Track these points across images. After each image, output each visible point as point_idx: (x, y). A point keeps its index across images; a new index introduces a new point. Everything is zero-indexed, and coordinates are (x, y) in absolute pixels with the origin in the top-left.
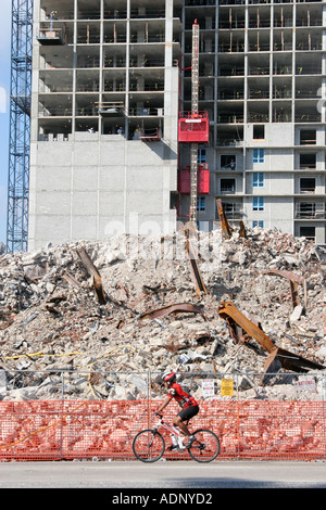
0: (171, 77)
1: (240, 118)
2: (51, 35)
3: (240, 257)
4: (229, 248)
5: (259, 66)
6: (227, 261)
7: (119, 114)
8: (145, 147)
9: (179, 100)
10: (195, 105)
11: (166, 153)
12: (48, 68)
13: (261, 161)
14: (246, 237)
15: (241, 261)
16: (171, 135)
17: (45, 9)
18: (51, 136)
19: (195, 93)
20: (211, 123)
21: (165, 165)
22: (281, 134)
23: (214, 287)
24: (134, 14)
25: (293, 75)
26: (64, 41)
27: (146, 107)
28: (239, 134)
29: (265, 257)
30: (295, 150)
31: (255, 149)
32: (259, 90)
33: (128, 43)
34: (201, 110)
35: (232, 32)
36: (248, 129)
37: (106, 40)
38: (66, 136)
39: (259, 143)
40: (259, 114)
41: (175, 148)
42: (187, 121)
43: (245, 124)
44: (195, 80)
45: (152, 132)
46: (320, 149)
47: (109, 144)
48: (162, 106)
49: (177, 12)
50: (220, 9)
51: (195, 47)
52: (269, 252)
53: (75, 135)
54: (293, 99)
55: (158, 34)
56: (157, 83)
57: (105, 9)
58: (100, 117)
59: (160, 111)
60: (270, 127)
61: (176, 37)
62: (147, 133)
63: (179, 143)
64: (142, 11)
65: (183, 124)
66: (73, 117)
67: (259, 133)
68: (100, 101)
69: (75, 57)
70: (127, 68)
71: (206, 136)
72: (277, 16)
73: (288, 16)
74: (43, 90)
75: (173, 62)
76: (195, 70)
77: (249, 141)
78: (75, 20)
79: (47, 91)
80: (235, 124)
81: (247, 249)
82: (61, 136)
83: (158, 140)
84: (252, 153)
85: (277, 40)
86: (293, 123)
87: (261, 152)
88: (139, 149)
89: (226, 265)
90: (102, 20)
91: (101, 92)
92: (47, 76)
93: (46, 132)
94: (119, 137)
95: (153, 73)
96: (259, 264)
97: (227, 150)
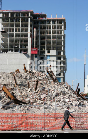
0: (29, 39)
1: (45, 49)
2: (4, 30)
3: (28, 77)
4: (26, 75)
5: (49, 37)
6: (25, 78)
7: (18, 47)
8: (24, 55)
9: (31, 45)
10: (35, 46)
11: (28, 56)
12: (3, 37)
13: (49, 58)
14: (31, 73)
15: (28, 78)
16: (29, 52)
17: (3, 25)
18: (3, 52)
19: (35, 43)
20: (38, 50)
21: (28, 59)
22: (53, 52)
23: (20, 84)
24: (22, 26)
25: (56, 40)
26: (6, 32)
27: (24, 46)
28: (44, 52)
29: (34, 78)
30: (57, 56)
31: (48, 56)
32: (49, 43)
33: (20, 32)
34: (36, 47)
35: (43, 30)
36: (46, 51)
37: (15, 32)
38: (6, 52)
39: (49, 54)
40: (49, 48)
41: (30, 55)
42: (33, 49)
43: (46, 50)
44: (35, 40)
45: (25, 51)
46: (62, 56)
47: (16, 54)
48: (27, 46)
49: (31, 26)
50: (41, 25)
51: (35, 33)
52: (36, 76)
53: (8, 52)
54: (56, 45)
55: (27, 30)
56: (26, 41)
57: (15, 25)
58: (14, 48)
59: (27, 47)
60: (51, 51)
61: (31, 31)
62: (24, 52)
63: (31, 54)
64: (24, 26)
65: (32, 50)
66: (8, 48)
67: (49, 52)
68: (14, 45)
69: (9, 35)
70: (20, 37)
71: (37, 53)
72: (53, 27)
73: (55, 27)
74: (2, 42)
75: (30, 36)
76: (35, 38)
77: (46, 54)
78: (9, 27)
79: (3, 43)
80: (44, 50)
81: (30, 76)
82: (5, 52)
83: (26, 53)
84: (47, 56)
85: (53, 32)
86: (56, 50)
87: (49, 56)
88: (22, 55)
89: (25, 79)
90: (15, 27)
91: (14, 43)
92: (3, 39)
93: (2, 51)
94: (18, 53)
95: (26, 39)
96: (33, 79)
97: (42, 56)
